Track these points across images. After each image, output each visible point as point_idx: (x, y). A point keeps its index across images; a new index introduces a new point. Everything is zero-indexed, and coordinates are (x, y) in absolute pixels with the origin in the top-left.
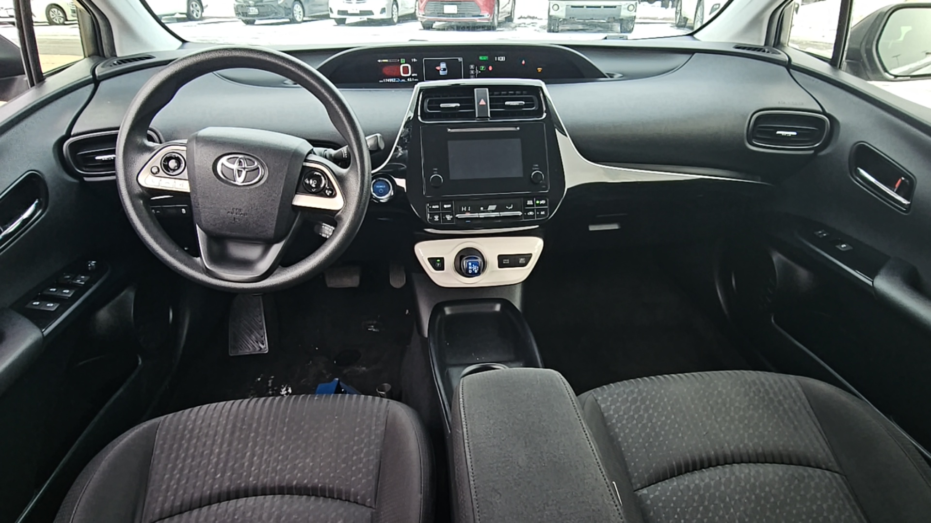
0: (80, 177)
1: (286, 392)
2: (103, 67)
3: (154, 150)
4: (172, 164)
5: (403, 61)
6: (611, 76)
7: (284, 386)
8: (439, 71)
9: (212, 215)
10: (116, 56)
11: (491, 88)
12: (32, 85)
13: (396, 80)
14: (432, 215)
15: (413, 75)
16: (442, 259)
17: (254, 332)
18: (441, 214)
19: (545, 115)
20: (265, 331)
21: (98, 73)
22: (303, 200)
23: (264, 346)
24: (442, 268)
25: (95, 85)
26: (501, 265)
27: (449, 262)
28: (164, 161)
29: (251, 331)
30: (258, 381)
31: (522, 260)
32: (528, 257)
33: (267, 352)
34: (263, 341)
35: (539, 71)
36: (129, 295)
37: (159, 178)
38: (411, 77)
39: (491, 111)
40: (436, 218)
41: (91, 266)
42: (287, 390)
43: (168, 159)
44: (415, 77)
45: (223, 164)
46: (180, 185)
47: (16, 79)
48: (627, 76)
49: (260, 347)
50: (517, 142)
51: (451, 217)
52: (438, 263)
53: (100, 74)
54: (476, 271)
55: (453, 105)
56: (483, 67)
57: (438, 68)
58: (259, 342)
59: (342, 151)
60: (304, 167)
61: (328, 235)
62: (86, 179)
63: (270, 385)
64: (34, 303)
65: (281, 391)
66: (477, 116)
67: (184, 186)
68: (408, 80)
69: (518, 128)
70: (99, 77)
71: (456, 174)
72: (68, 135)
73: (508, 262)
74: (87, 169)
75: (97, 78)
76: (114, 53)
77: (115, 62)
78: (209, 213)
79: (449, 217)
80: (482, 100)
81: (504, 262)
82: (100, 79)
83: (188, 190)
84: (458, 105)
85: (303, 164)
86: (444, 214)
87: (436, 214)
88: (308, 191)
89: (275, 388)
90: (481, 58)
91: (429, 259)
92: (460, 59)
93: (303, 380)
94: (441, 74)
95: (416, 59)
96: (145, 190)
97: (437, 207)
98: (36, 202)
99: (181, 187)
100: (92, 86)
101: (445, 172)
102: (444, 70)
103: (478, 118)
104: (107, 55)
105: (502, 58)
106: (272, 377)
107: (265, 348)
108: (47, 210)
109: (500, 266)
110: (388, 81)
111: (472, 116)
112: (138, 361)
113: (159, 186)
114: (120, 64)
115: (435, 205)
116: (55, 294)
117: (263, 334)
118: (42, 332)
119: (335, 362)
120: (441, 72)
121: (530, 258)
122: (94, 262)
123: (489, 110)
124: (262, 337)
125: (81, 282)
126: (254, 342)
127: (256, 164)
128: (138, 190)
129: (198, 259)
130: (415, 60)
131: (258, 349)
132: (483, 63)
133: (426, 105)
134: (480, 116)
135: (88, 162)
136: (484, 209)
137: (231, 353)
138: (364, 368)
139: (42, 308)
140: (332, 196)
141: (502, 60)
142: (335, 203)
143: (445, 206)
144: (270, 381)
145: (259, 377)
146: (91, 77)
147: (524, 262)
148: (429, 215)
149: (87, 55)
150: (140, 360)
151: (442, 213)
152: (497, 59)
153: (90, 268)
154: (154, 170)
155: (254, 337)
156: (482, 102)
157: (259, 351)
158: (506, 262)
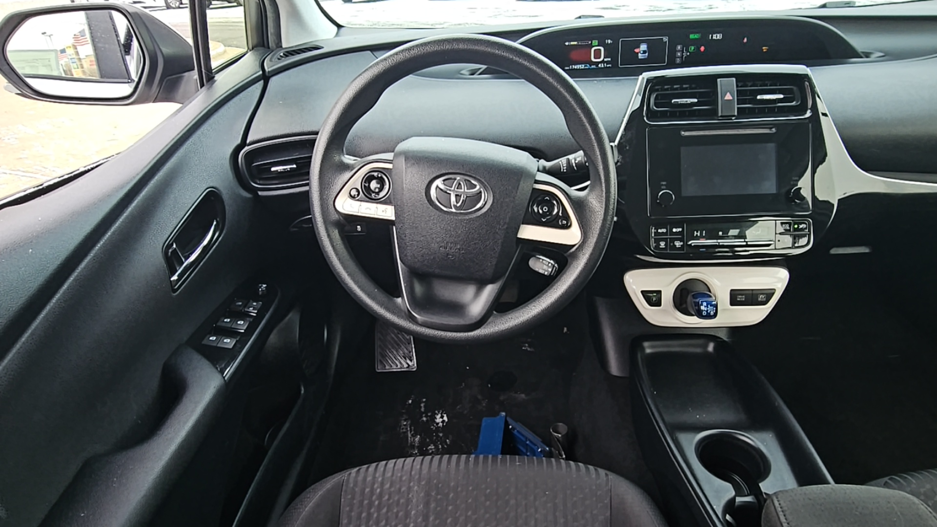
0: (254, 191)
1: (441, 420)
2: (271, 60)
3: (354, 168)
4: (374, 185)
5: (595, 42)
6: (867, 55)
7: (439, 412)
8: (638, 53)
9: (421, 249)
10: (281, 47)
12: (202, 85)
13: (585, 66)
14: (657, 241)
15: (605, 60)
16: (658, 291)
17: (401, 347)
18: (669, 240)
19: (808, 114)
20: (413, 346)
21: (268, 68)
22: (530, 232)
23: (413, 363)
24: (658, 303)
25: (264, 82)
26: (734, 302)
27: (667, 296)
28: (365, 182)
29: (398, 345)
30: (410, 404)
31: (761, 298)
32: (769, 294)
33: (414, 370)
34: (411, 357)
35: (765, 50)
36: (293, 318)
37: (359, 203)
38: (603, 62)
39: (738, 108)
40: (662, 244)
41: (262, 290)
42: (442, 417)
43: (369, 179)
44: (607, 62)
45: (437, 187)
46: (383, 211)
47: (183, 76)
48: (891, 56)
49: (408, 364)
50: (771, 146)
51: (682, 243)
52: (653, 297)
53: (270, 70)
54: (712, 313)
55: (690, 101)
56: (693, 48)
57: (637, 50)
58: (407, 359)
59: (560, 162)
60: (534, 189)
61: (547, 271)
62: (260, 193)
63: (423, 409)
64: (211, 338)
65: (436, 419)
66: (720, 114)
67: (386, 212)
68: (600, 66)
69: (774, 130)
70: (269, 72)
71: (690, 189)
72: (243, 143)
73: (744, 299)
74: (261, 182)
75: (267, 74)
76: (280, 44)
77: (282, 54)
78: (418, 247)
79: (678, 244)
80: (728, 94)
81: (739, 299)
82: (270, 75)
83: (393, 218)
84: (696, 100)
85: (533, 185)
86: (673, 240)
87: (662, 240)
88: (537, 221)
89: (429, 414)
90: (692, 36)
91: (642, 292)
92: (665, 39)
93: (458, 407)
94: (640, 58)
95: (611, 40)
96: (342, 216)
97: (664, 230)
98: (215, 223)
99: (384, 214)
100: (261, 83)
101: (675, 185)
102: (644, 52)
103: (721, 116)
104: (272, 47)
105: (718, 35)
106: (424, 400)
107: (414, 365)
108: (224, 232)
109: (732, 304)
110: (576, 67)
111: (713, 113)
112: (300, 390)
113: (358, 212)
114: (287, 56)
115: (661, 229)
116: (229, 325)
117: (411, 350)
118: (224, 378)
119: (489, 386)
120: (640, 55)
121: (773, 294)
122: (264, 286)
123: (736, 106)
124: (410, 352)
125: (253, 310)
126: (401, 358)
127: (478, 187)
128: (335, 217)
129: (399, 300)
130: (609, 41)
131: (406, 366)
132: (694, 42)
133: (652, 100)
134: (724, 114)
135: (263, 173)
136: (723, 234)
137: (378, 369)
138: (523, 396)
139: (219, 345)
140: (567, 227)
141: (718, 38)
142: (571, 236)
143: (674, 230)
144: (422, 405)
145: (410, 399)
146: (261, 72)
147: (765, 299)
148: (653, 239)
149: (251, 47)
150: (303, 389)
151: (670, 238)
152: (712, 37)
153: (260, 293)
154: (354, 192)
155: (401, 352)
156: (728, 97)
157: (407, 368)
158: (740, 298)
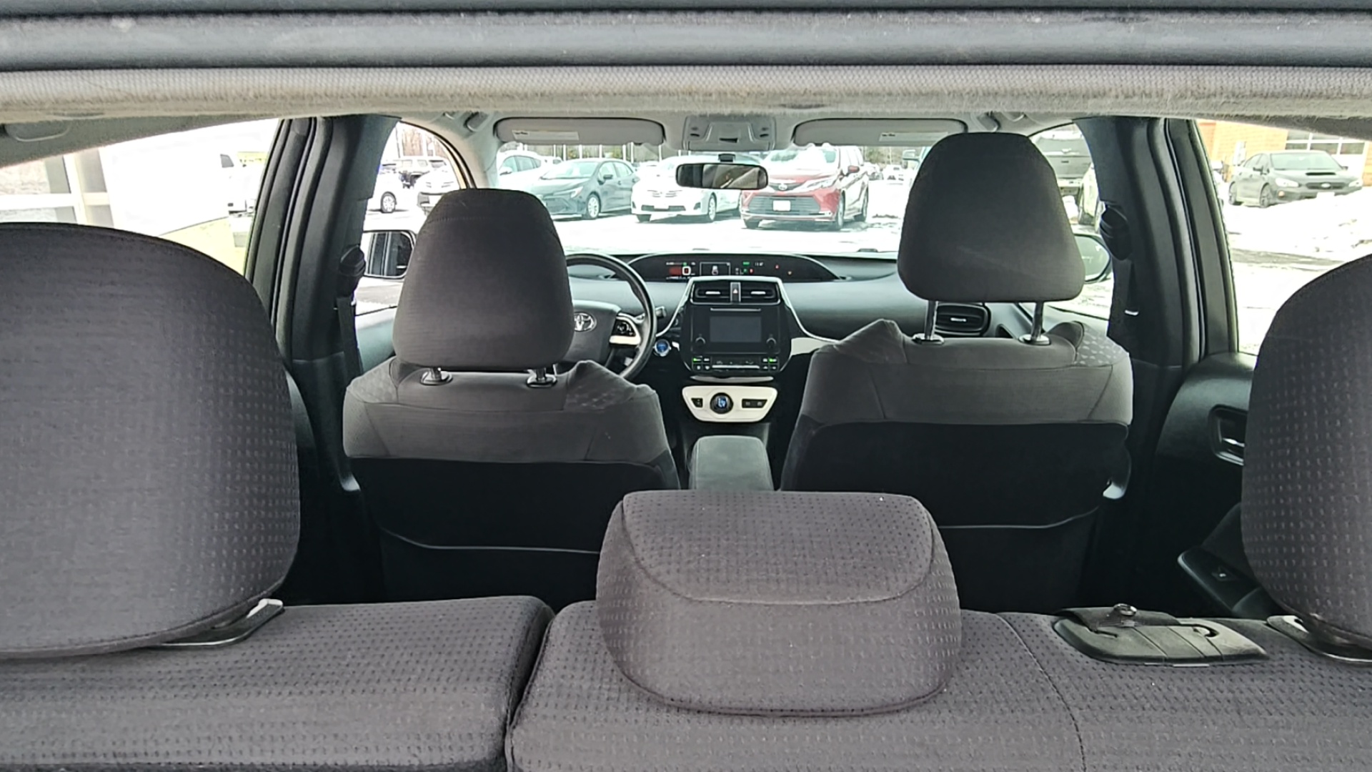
5: (685, 264)
6: (844, 278)
8: (711, 270)
11: (742, 282)
13: (679, 277)
14: (696, 366)
15: (692, 274)
16: (701, 400)
18: (702, 366)
19: (779, 301)
22: (616, 339)
24: (701, 405)
26: (744, 406)
27: (707, 401)
31: (759, 404)
32: (764, 402)
35: (790, 274)
38: (689, 274)
39: (741, 298)
40: (699, 368)
48: (855, 279)
50: (758, 320)
51: (709, 367)
52: (698, 402)
54: (725, 410)
55: (716, 293)
56: (744, 269)
57: (711, 268)
60: (617, 320)
61: (629, 363)
68: (688, 277)
69: (760, 310)
71: (715, 337)
73: (750, 405)
79: (707, 368)
80: (735, 290)
81: (747, 405)
84: (719, 293)
85: (617, 317)
86: (704, 365)
87: (699, 365)
88: (619, 333)
90: (745, 263)
91: (692, 400)
92: (728, 264)
94: (712, 272)
95: (695, 262)
101: (707, 337)
102: (716, 269)
103: (732, 302)
105: (762, 263)
110: (673, 278)
111: (728, 300)
115: (698, 359)
121: (766, 401)
127: (590, 318)
130: (694, 264)
132: (746, 266)
133: (696, 292)
134: (734, 301)
136: (733, 362)
140: (633, 337)
141: (761, 265)
142: (634, 340)
143: (705, 359)
147: (761, 405)
148: (693, 365)
152: (759, 263)
156: (735, 292)
158: (748, 403)
